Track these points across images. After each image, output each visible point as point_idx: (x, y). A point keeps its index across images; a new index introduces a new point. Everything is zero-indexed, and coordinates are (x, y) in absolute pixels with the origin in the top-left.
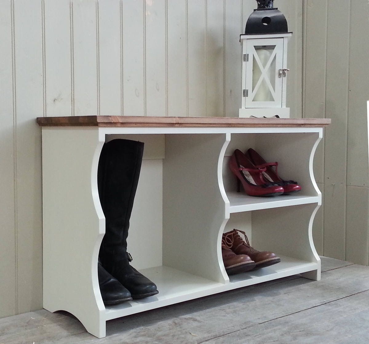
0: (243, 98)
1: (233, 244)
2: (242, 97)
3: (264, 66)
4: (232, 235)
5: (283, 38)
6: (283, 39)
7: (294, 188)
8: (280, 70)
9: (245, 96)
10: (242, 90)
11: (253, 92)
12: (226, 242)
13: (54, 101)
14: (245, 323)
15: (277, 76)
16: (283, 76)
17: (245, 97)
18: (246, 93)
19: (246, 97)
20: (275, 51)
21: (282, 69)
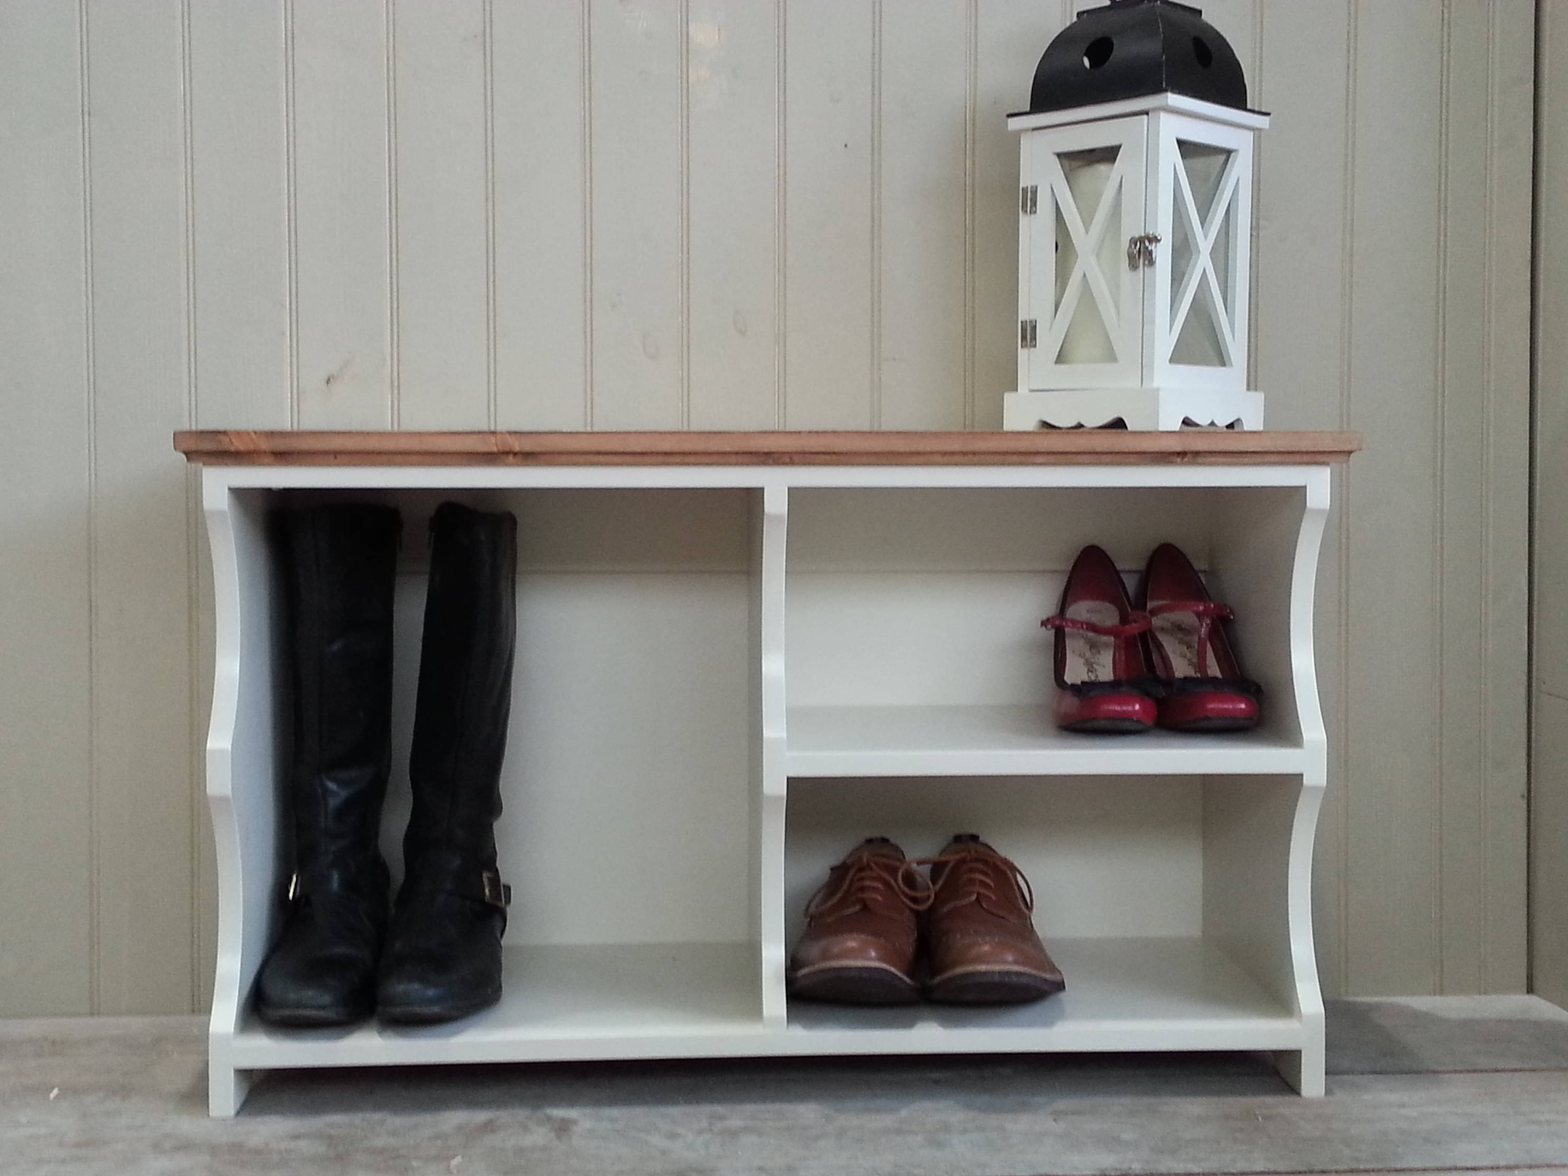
0: (1022, 355)
2: (1019, 349)
3: (1088, 226)
4: (950, 865)
5: (1146, 112)
6: (1145, 117)
8: (1132, 239)
9: (1027, 346)
10: (1019, 326)
12: (899, 887)
13: (328, 381)
15: (1124, 263)
16: (1143, 263)
17: (1026, 350)
18: (1029, 334)
19: (1032, 349)
20: (1119, 167)
21: (1138, 235)
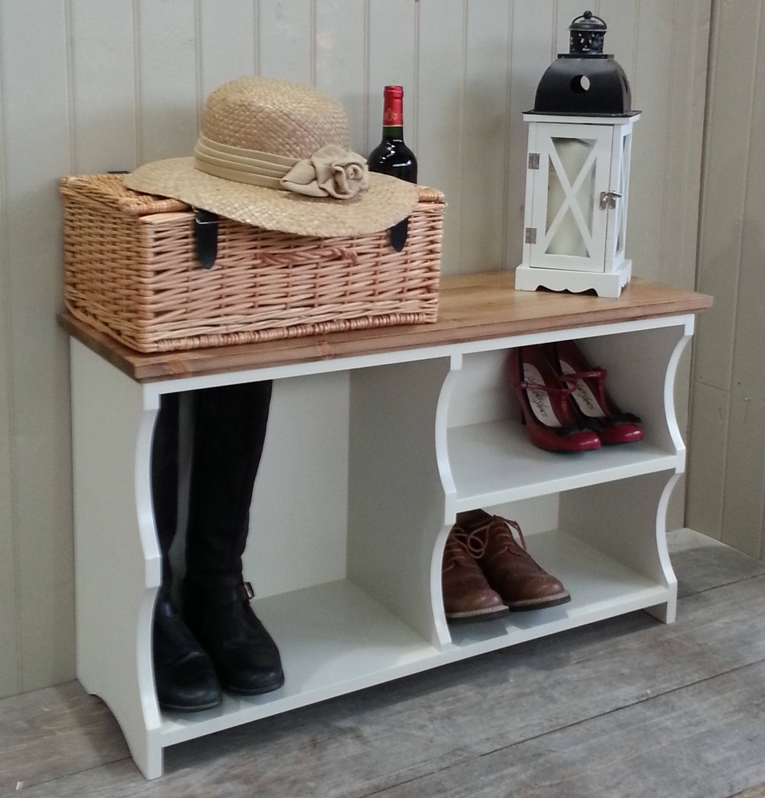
0: (526, 247)
1: (485, 549)
2: (524, 243)
3: (572, 182)
5: (613, 125)
6: (612, 127)
7: (627, 435)
8: (603, 193)
9: (530, 242)
10: (525, 230)
11: (547, 234)
14: (453, 752)
15: (597, 205)
16: (609, 206)
17: (529, 244)
18: (531, 236)
19: (533, 245)
20: (595, 153)
21: (607, 191)
